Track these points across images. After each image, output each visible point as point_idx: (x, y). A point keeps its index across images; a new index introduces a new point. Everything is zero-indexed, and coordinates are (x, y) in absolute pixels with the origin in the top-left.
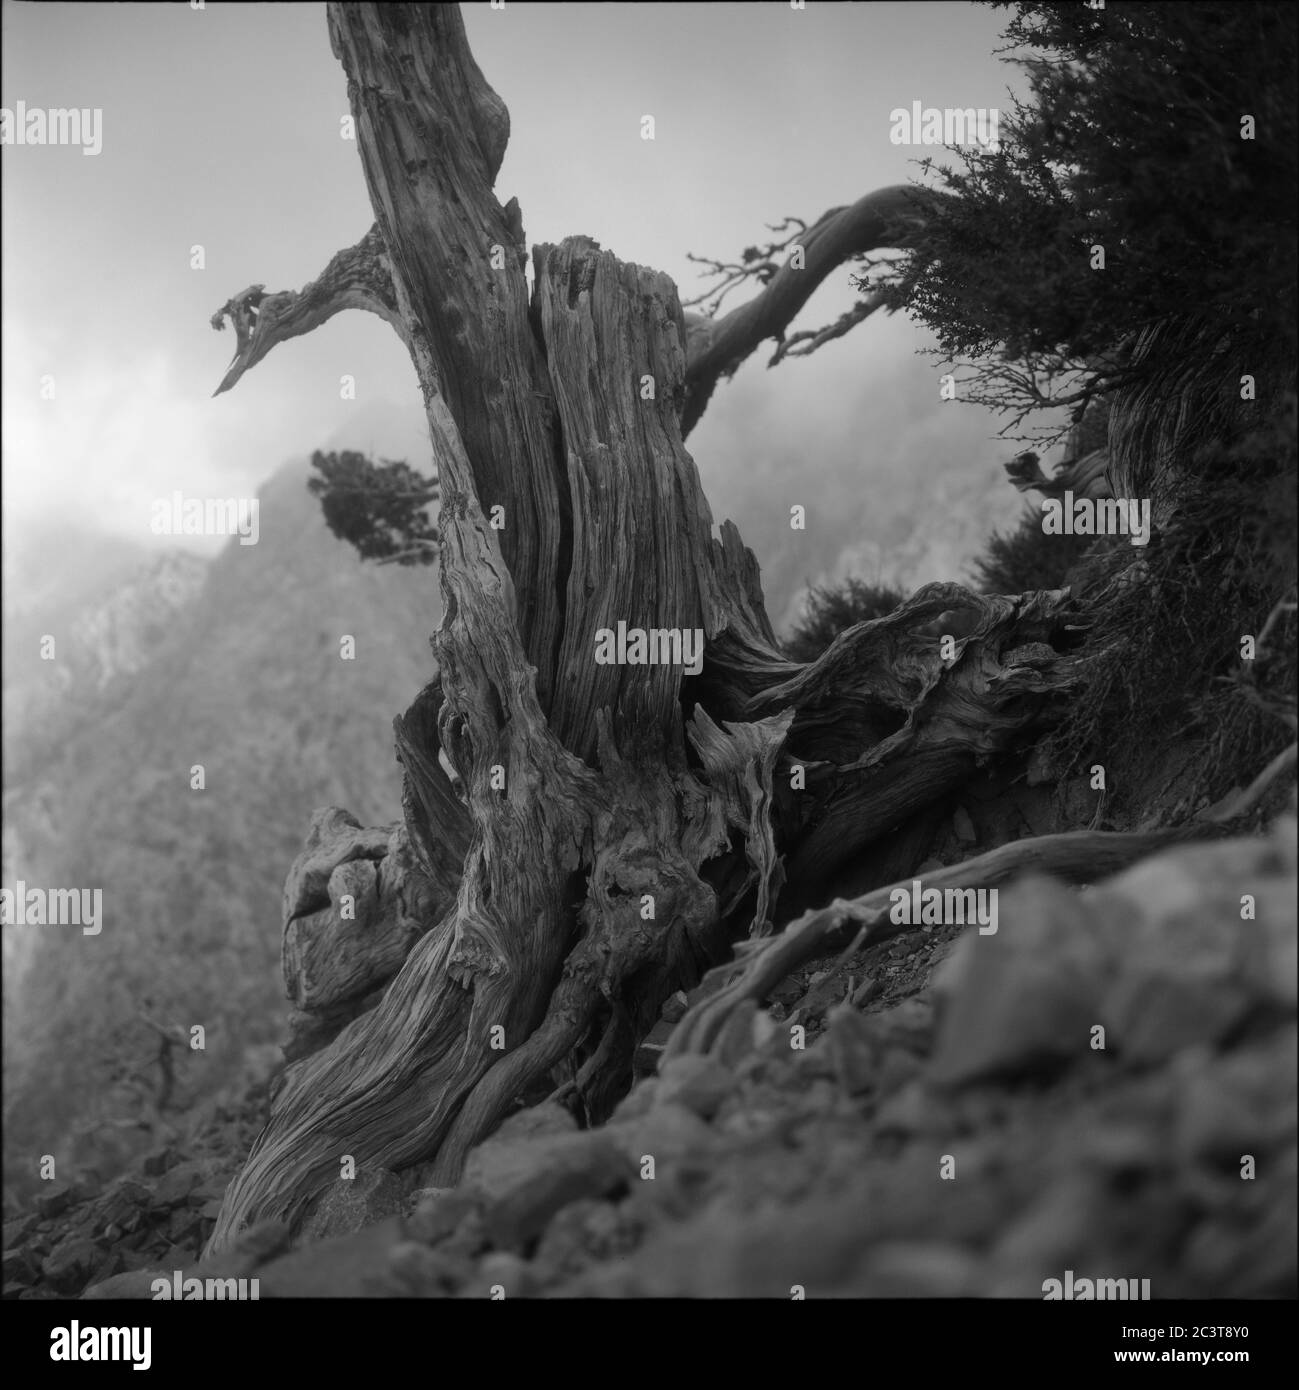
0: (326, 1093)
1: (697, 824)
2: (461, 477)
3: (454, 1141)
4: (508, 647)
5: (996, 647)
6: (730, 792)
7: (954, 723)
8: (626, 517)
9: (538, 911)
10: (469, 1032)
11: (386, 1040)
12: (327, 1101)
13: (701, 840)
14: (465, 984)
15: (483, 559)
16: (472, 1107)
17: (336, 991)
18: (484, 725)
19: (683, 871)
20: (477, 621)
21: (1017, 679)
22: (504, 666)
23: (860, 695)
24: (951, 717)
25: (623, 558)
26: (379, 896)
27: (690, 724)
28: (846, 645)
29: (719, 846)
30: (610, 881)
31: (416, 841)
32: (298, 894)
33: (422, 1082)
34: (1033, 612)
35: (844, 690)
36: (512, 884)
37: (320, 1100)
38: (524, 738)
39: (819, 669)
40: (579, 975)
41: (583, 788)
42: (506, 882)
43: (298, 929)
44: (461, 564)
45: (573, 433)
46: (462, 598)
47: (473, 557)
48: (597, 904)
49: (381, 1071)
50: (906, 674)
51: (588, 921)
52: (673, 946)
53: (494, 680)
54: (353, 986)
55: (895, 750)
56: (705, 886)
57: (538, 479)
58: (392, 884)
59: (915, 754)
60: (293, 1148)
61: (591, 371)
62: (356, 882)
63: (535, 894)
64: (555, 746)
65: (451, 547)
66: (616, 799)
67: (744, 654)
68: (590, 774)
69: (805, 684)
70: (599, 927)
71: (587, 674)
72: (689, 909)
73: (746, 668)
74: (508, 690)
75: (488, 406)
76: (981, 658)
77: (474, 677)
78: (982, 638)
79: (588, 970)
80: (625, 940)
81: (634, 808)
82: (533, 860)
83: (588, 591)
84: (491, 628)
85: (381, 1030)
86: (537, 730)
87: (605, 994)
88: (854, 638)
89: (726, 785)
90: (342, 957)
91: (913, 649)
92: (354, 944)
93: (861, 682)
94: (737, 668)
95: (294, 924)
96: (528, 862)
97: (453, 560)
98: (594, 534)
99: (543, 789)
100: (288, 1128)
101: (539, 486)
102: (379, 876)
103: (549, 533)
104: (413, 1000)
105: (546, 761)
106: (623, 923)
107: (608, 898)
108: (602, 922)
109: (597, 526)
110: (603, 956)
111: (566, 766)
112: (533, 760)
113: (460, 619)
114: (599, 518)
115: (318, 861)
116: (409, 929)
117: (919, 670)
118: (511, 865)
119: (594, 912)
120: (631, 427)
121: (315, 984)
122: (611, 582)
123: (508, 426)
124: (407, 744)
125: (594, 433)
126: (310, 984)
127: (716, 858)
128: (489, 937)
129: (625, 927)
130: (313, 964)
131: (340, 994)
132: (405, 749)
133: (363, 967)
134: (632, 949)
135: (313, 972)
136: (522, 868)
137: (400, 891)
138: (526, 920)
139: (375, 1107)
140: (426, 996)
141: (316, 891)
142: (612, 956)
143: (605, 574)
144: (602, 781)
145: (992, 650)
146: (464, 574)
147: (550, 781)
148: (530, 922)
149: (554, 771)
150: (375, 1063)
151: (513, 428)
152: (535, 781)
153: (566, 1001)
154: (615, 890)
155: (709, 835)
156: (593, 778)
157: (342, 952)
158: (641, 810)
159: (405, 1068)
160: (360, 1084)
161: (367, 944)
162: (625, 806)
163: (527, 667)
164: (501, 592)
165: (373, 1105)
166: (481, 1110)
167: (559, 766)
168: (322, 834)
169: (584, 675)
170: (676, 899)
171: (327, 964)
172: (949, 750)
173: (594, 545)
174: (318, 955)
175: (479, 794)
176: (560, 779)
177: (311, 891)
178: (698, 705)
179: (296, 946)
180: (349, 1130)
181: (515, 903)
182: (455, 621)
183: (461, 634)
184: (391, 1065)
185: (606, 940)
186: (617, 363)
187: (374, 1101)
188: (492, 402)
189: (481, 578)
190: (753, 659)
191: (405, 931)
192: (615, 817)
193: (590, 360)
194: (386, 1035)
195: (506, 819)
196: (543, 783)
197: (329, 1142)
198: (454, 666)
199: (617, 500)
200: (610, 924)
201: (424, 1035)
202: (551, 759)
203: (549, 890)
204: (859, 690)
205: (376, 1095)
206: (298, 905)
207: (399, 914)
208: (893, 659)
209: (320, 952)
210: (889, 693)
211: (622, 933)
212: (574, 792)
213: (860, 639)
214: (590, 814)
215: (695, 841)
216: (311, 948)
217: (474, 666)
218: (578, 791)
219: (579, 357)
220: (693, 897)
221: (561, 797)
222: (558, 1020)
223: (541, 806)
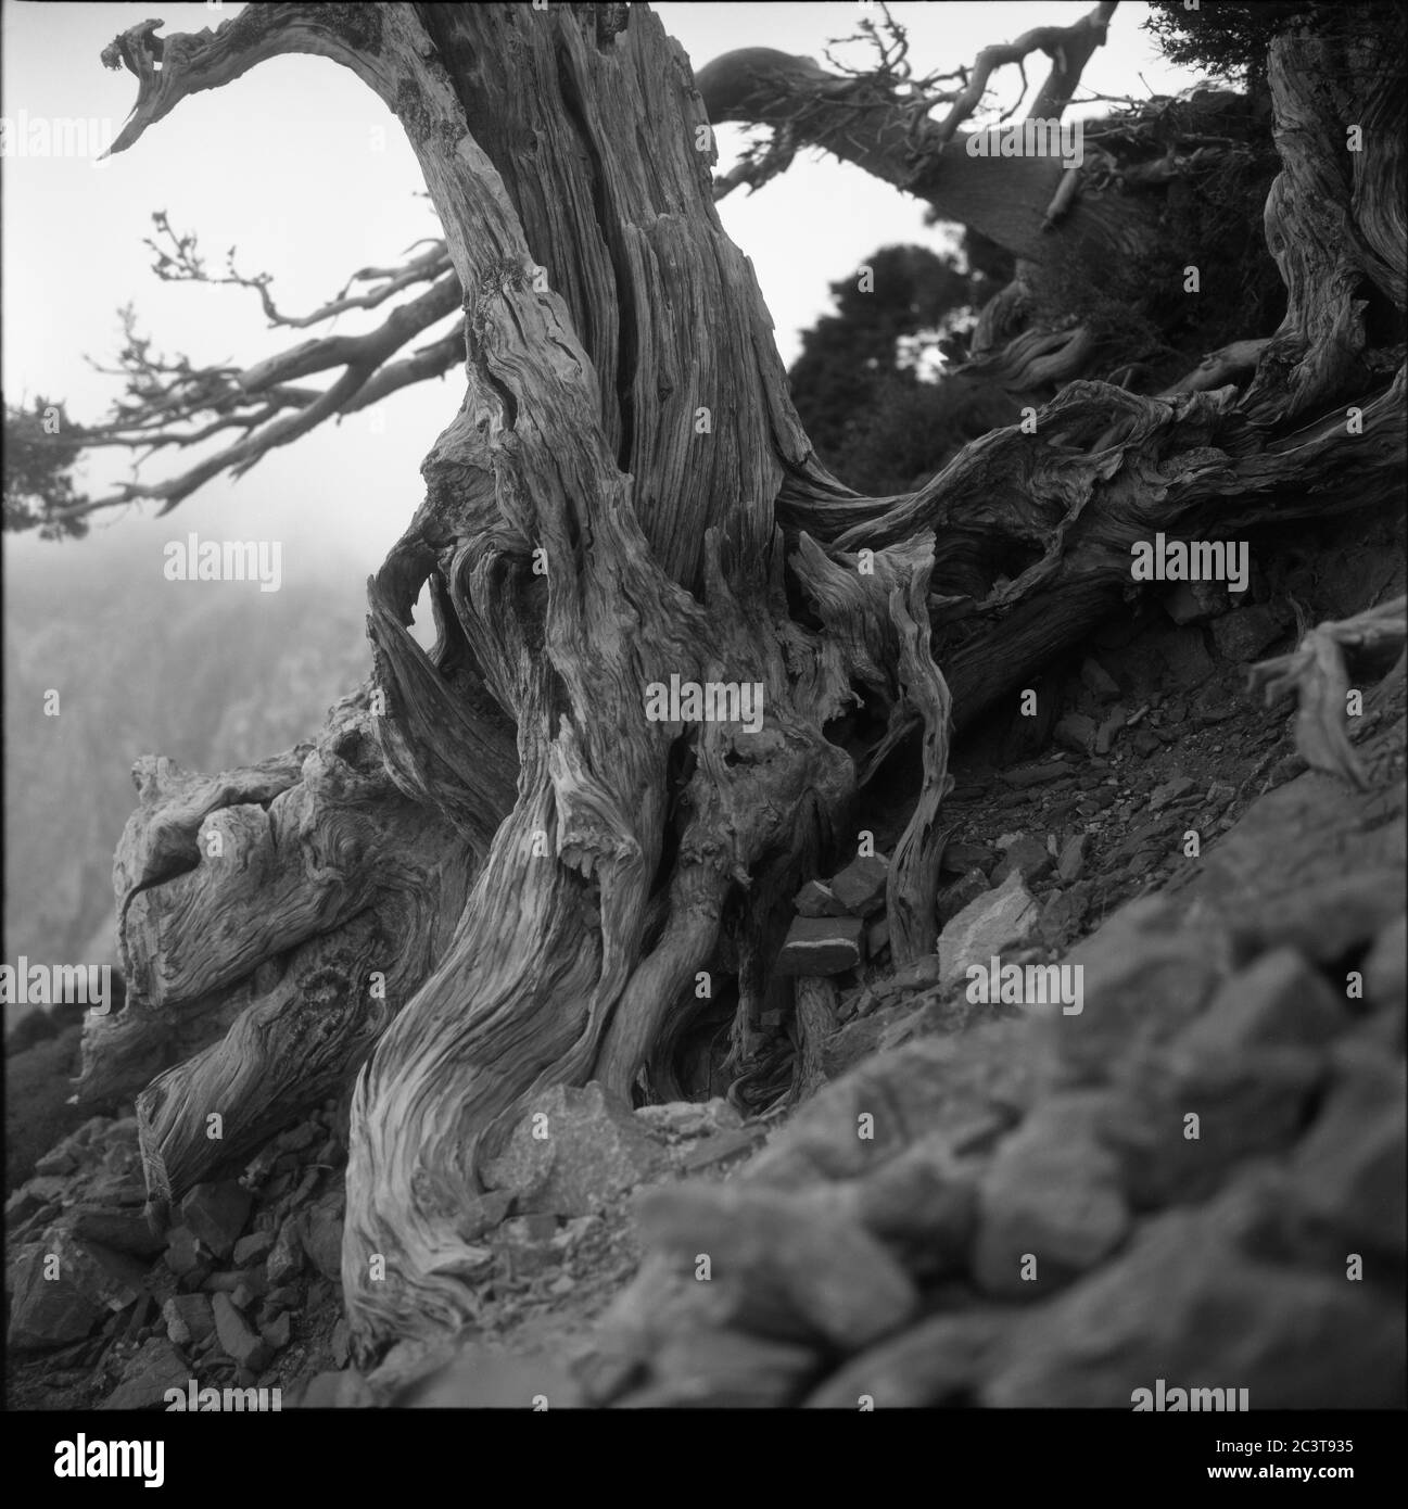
0: (443, 1014)
1: (808, 681)
2: (512, 238)
3: (613, 1064)
4: (596, 449)
5: (1154, 455)
6: (856, 635)
7: (1104, 548)
8: (704, 302)
9: (644, 786)
10: (604, 930)
11: (499, 947)
12: (446, 1024)
13: (818, 698)
14: (586, 872)
15: (554, 339)
16: (628, 1021)
17: (213, 976)
18: (561, 553)
19: (808, 732)
20: (551, 418)
21: (1206, 481)
22: (589, 475)
23: (982, 525)
24: (1102, 542)
25: (704, 352)
26: (276, 845)
27: (792, 558)
28: (977, 458)
29: (842, 704)
30: (728, 746)
31: (392, 743)
32: (145, 857)
33: (558, 995)
34: (1195, 413)
35: (961, 520)
36: (615, 752)
37: (437, 1024)
38: (613, 569)
39: (938, 492)
40: (708, 861)
41: (694, 627)
42: (608, 749)
43: (150, 902)
44: (520, 347)
45: (624, 201)
46: (525, 389)
47: (539, 337)
48: (710, 776)
49: (508, 982)
50: (1042, 494)
51: (698, 800)
52: (802, 826)
53: (573, 494)
54: (239, 967)
55: (1041, 582)
56: (837, 750)
57: (590, 252)
58: (294, 828)
59: (1057, 588)
60: (429, 1083)
61: (637, 128)
62: (243, 828)
63: (641, 765)
64: (660, 574)
65: (503, 327)
66: (725, 645)
67: (814, 490)
68: (700, 612)
69: (918, 511)
70: (714, 806)
71: (669, 495)
72: (822, 777)
73: (818, 506)
74: (594, 507)
75: (516, 165)
76: (1137, 469)
77: (547, 490)
78: (1140, 444)
79: (719, 854)
80: (750, 818)
81: (743, 657)
82: (634, 721)
83: (664, 393)
84: (572, 425)
85: (488, 935)
86: (639, 554)
87: (744, 882)
88: (988, 449)
89: (851, 627)
90: (225, 928)
91: (1052, 463)
92: (244, 910)
93: (982, 508)
94: (807, 506)
95: (141, 897)
96: (630, 724)
97: (507, 343)
98: (667, 321)
99: (641, 632)
100: (403, 1063)
101: (591, 264)
102: (273, 821)
103: (606, 321)
104: (519, 896)
105: (649, 594)
106: (746, 797)
107: (726, 768)
108: (718, 799)
109: (670, 312)
110: (729, 838)
111: (674, 600)
112: (627, 596)
113: (526, 414)
114: (671, 303)
115: (172, 811)
116: (326, 882)
117: (1063, 486)
118: (611, 728)
119: (705, 787)
120: (690, 199)
121: (180, 971)
122: (693, 381)
123: (546, 188)
124: (387, 612)
125: (648, 204)
126: (172, 970)
127: (839, 718)
128: (606, 813)
129: (750, 801)
130: (178, 943)
131: (218, 979)
132: (385, 619)
133: (257, 939)
134: (759, 829)
135: (177, 954)
136: (624, 731)
137: (309, 834)
138: (634, 796)
139: (516, 1026)
140: (535, 891)
141: (174, 851)
142: (738, 838)
143: (685, 371)
144: (712, 620)
145: (1150, 459)
146: (526, 360)
147: (652, 620)
148: (637, 798)
149: (659, 607)
150: (495, 976)
151: (552, 190)
152: (630, 623)
153: (698, 893)
154: (733, 758)
155: (825, 692)
156: (703, 616)
157: (225, 922)
158: (751, 660)
159: (542, 976)
160: (484, 1000)
161: (263, 908)
162: (734, 654)
163: (622, 475)
164: (584, 378)
165: (511, 1024)
166: (640, 1024)
167: (666, 600)
168: (160, 784)
169: (665, 496)
170: (806, 766)
171: (201, 942)
172: (1096, 581)
173: (668, 335)
174: (184, 932)
175: (561, 640)
176: (666, 617)
177: (164, 851)
178: (804, 533)
179: (146, 925)
180: (490, 1056)
181: (621, 773)
182: (518, 419)
183: (530, 433)
184: (519, 973)
185: (727, 819)
186: (665, 122)
187: (513, 1018)
188: (523, 160)
189: (553, 362)
190: (825, 495)
191: (319, 886)
192: (727, 666)
193: (636, 114)
194: (498, 941)
195: (596, 671)
196: (641, 624)
197: (472, 1072)
198: (520, 475)
199: (691, 282)
200: (728, 800)
201: (550, 936)
202: (656, 591)
203: (655, 759)
204: (980, 518)
205: (511, 1013)
206: (147, 871)
207: (310, 866)
208: (1028, 475)
209: (189, 927)
210: (1018, 520)
211: (747, 811)
212: (684, 634)
213: (993, 451)
214: (699, 663)
215: (811, 700)
216: (173, 923)
217: (548, 476)
218: (687, 631)
219: (622, 111)
220: (825, 763)
221: (665, 641)
222: (695, 916)
223: (638, 653)
